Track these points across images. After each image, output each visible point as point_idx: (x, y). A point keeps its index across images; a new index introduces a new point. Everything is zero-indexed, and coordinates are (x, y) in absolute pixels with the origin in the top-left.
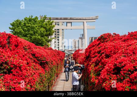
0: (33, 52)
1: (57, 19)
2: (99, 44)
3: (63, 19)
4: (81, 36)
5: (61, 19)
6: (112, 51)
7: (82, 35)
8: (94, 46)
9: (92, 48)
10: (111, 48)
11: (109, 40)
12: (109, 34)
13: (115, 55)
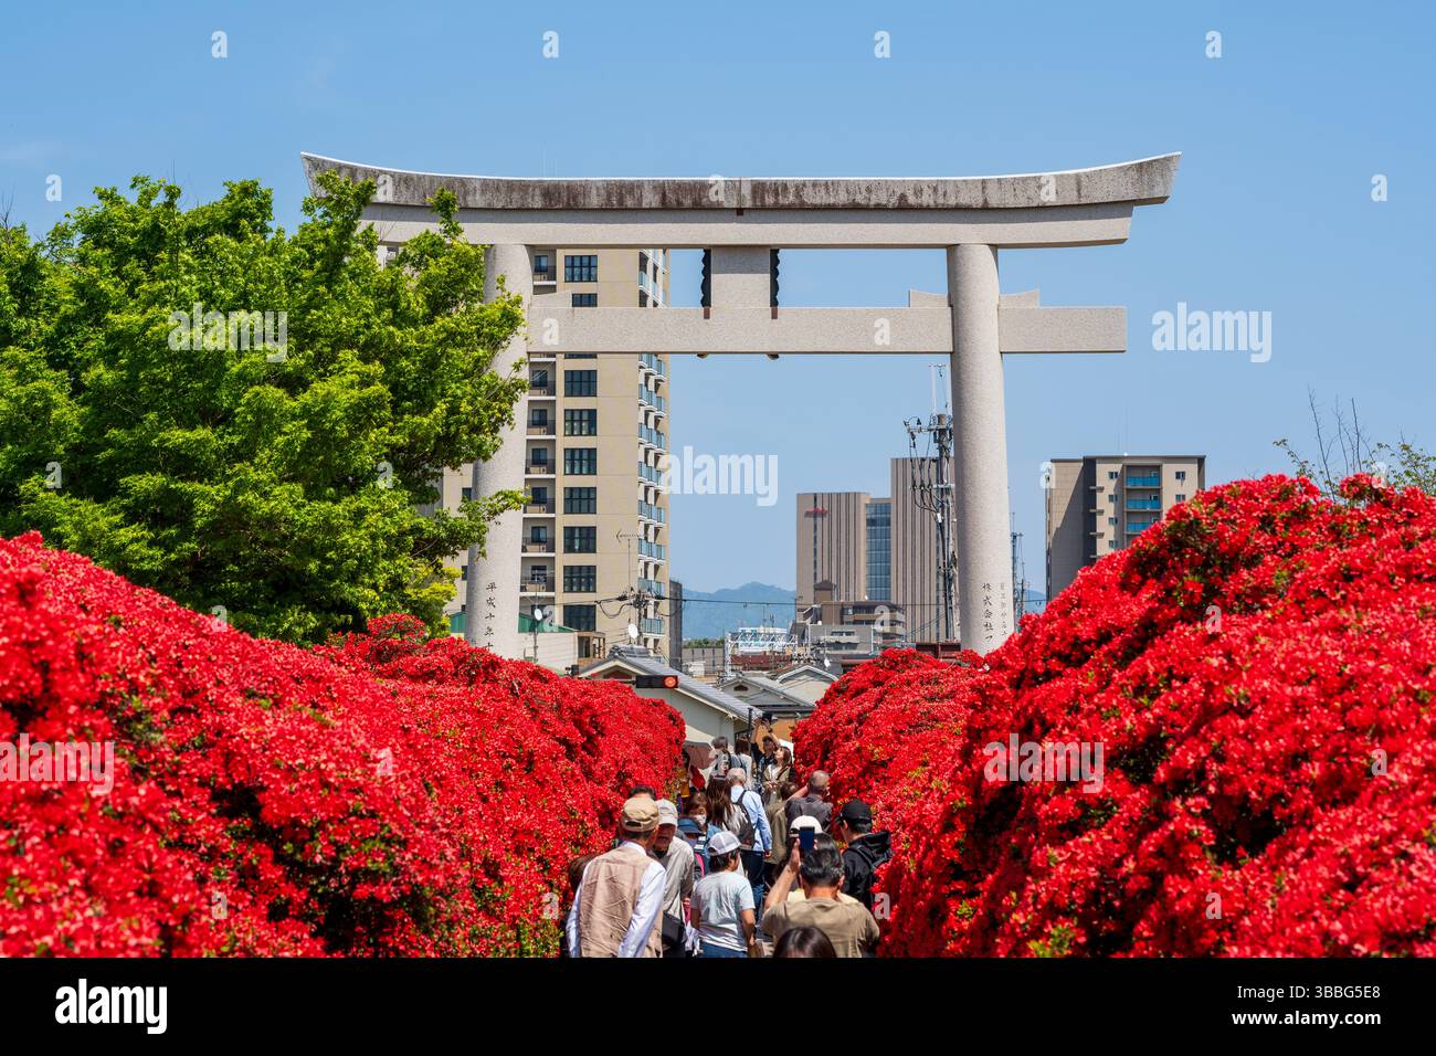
0: (229, 757)
1: (562, 202)
2: (1149, 630)
3: (651, 199)
4: (927, 447)
5: (620, 203)
6: (1307, 756)
7: (940, 435)
8: (1074, 654)
9: (1050, 676)
10: (1299, 705)
11: (1280, 578)
12: (1280, 490)
13: (1344, 814)
